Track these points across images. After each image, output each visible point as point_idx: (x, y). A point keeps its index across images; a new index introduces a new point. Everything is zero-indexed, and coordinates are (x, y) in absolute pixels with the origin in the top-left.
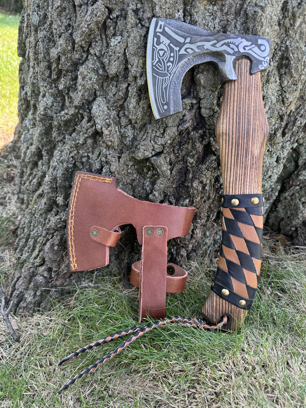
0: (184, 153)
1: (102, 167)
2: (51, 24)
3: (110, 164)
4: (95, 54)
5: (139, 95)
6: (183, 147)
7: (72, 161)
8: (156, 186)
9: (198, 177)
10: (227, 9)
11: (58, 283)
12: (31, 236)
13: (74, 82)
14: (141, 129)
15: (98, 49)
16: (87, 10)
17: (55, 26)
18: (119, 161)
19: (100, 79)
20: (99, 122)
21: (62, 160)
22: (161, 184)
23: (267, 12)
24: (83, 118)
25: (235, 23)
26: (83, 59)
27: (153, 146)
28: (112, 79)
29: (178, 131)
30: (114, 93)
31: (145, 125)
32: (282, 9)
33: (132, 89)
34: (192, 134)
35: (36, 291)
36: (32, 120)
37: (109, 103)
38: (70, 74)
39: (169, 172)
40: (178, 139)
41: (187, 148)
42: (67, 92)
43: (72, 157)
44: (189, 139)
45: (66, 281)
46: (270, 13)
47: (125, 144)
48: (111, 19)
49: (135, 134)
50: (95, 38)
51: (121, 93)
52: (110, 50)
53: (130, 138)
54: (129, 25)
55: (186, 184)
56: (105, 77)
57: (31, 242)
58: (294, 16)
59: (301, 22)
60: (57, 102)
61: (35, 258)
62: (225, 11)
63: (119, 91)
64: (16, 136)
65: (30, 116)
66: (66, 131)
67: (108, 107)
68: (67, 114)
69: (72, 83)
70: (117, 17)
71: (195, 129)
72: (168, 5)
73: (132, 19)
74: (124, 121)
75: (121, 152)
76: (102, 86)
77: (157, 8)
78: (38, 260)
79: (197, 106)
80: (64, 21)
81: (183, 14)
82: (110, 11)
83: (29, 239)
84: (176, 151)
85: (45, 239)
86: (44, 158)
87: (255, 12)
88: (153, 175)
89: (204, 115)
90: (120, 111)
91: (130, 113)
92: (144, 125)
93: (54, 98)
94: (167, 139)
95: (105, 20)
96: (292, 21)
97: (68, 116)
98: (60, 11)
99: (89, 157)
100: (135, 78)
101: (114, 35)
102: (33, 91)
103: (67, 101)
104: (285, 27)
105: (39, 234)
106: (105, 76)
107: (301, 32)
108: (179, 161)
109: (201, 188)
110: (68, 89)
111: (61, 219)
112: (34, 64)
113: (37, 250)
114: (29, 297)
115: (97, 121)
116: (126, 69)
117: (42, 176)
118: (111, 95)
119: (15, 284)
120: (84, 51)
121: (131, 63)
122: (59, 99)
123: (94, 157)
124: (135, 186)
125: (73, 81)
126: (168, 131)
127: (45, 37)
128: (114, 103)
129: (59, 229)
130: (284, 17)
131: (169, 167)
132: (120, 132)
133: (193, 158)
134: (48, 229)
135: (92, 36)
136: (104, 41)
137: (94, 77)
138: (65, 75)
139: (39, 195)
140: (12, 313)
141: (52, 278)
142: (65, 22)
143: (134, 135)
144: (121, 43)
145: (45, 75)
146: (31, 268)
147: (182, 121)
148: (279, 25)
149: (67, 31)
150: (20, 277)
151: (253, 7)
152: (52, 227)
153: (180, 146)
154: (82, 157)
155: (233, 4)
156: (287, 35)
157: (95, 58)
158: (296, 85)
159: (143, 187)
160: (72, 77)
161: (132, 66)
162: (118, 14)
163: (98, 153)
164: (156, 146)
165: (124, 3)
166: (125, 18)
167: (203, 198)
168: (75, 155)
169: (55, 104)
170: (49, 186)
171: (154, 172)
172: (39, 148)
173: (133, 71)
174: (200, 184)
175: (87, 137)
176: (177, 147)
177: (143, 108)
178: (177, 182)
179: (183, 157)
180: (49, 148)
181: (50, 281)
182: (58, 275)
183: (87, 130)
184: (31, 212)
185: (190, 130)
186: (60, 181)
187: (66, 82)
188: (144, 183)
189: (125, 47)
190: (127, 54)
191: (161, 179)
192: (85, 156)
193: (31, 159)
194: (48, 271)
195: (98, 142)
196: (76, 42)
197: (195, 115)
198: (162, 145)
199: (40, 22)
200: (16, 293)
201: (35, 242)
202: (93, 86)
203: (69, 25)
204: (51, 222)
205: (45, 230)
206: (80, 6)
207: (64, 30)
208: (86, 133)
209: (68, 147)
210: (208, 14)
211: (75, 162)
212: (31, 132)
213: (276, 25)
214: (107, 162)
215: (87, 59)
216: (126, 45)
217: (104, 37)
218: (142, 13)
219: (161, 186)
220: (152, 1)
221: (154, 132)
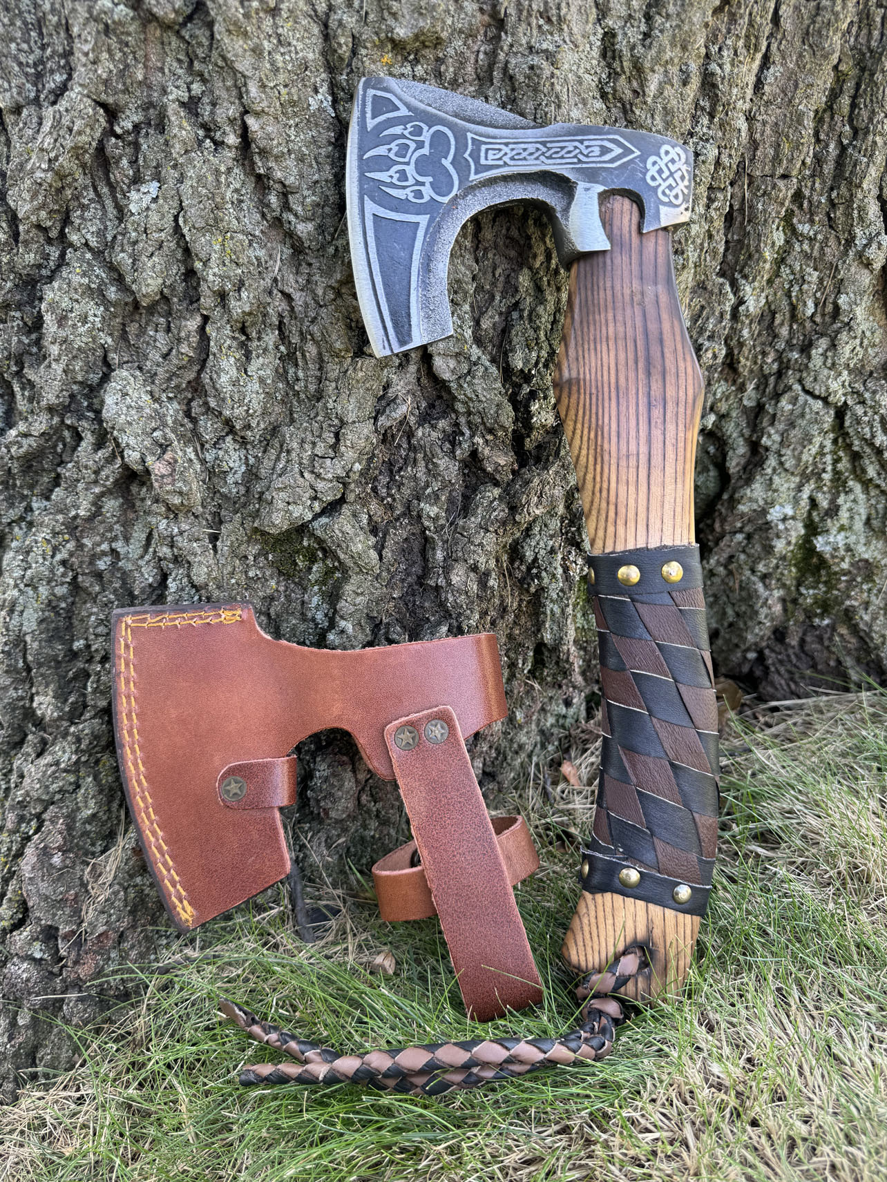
0: (406, 491)
1: (165, 577)
3: (189, 562)
4: (86, 244)
5: (243, 345)
6: (402, 477)
7: (64, 575)
8: (342, 604)
9: (460, 554)
10: (451, 69)
11: (84, 971)
13: (34, 336)
14: (265, 444)
15: (94, 229)
16: (41, 119)
18: (215, 548)
19: (114, 316)
20: (132, 441)
21: (32, 579)
22: (358, 594)
23: (566, 66)
24: (79, 438)
26: (52, 263)
27: (312, 487)
28: (151, 309)
29: (376, 431)
30: (165, 350)
31: (274, 428)
32: (604, 55)
33: (218, 329)
34: (420, 433)
35: (16, 1013)
37: (153, 383)
38: (18, 314)
39: (373, 554)
40: (382, 455)
41: (415, 478)
42: (14, 369)
43: (64, 563)
44: (412, 448)
45: (109, 958)
46: (574, 68)
47: (224, 496)
48: (117, 137)
49: (252, 461)
50: (76, 198)
51: (184, 348)
52: (129, 226)
53: (238, 476)
54: (177, 146)
55: (432, 583)
56: (130, 308)
58: (638, 68)
59: (660, 83)
62: (449, 75)
63: (179, 340)
66: (31, 487)
67: (151, 393)
68: (26, 435)
69: (26, 341)
70: (137, 127)
71: (426, 418)
72: (282, 77)
73: (181, 127)
74: (208, 428)
75: (218, 521)
76: (124, 335)
77: (253, 89)
78: (6, 910)
81: (330, 98)
82: (112, 113)
84: (383, 492)
85: (17, 837)
87: (532, 68)
88: (329, 573)
89: (446, 376)
90: (190, 401)
91: (223, 400)
92: (274, 430)
94: (351, 459)
95: (101, 142)
96: (635, 84)
97: (31, 441)
99: (118, 553)
100: (222, 296)
101: (137, 180)
103: (19, 397)
104: (620, 100)
106: (126, 304)
107: (664, 108)
108: (397, 519)
109: (475, 587)
110: (18, 359)
111: (57, 763)
115: (124, 440)
116: (190, 274)
118: (155, 356)
120: (49, 241)
121: (203, 255)
123: (134, 549)
124: (278, 616)
125: (29, 332)
126: (349, 436)
128: (169, 379)
129: (58, 797)
130: (614, 75)
131: (372, 540)
132: (203, 462)
133: (435, 503)
134: (22, 805)
135: (68, 192)
136: (109, 203)
137: (95, 312)
141: (61, 959)
143: (247, 464)
144: (161, 201)
147: (384, 401)
148: (602, 97)
151: (523, 55)
152: (34, 794)
153: (392, 475)
154: (94, 557)
155: (468, 54)
156: (631, 122)
157: (88, 256)
158: (683, 253)
159: (303, 614)
160: (25, 323)
161: (205, 264)
162: (136, 118)
163: (144, 536)
164: (320, 485)
165: (150, 87)
166: (161, 127)
167: (486, 613)
168: (71, 554)
170: (4, 667)
171: (329, 562)
173: (211, 278)
174: (472, 575)
175: (103, 494)
176: (384, 480)
177: (262, 381)
178: (403, 581)
179: (408, 507)
181: (56, 969)
182: (79, 944)
183: (97, 472)
185: (412, 423)
186: (35, 645)
187: (9, 341)
188: (303, 603)
189: (174, 212)
190: (185, 231)
191: (355, 579)
192: (104, 553)
194: (43, 941)
195: (138, 503)
196: (20, 215)
197: (419, 380)
198: (338, 479)
202: (94, 339)
204: (27, 781)
205: (12, 808)
206: (17, 110)
208: (96, 482)
209: (43, 534)
211: (75, 578)
213: (594, 98)
214: (176, 560)
215: (62, 262)
216: (176, 204)
217: (105, 190)
218: (208, 108)
219: (359, 599)
220: (234, 71)
221: (306, 446)
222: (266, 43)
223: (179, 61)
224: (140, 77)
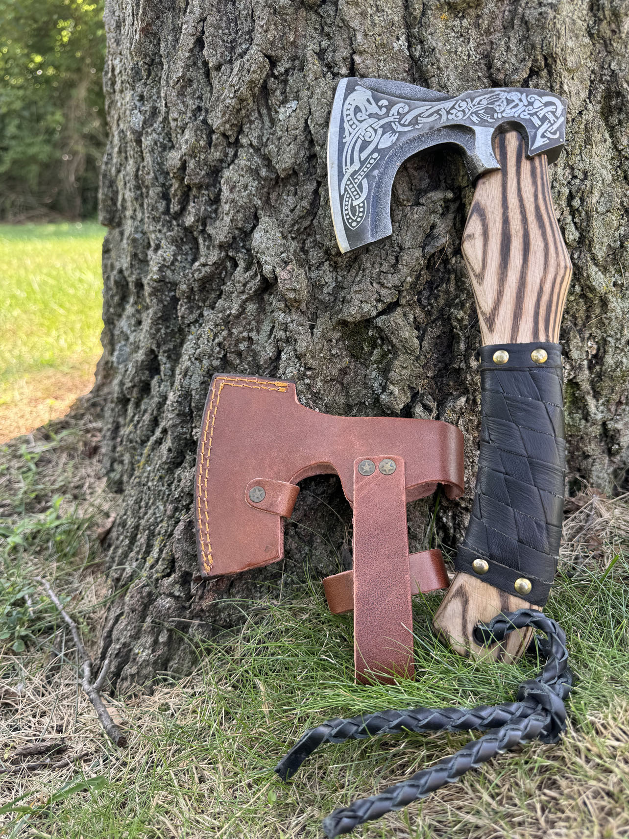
0: (442, 302)
1: (279, 352)
2: (166, 119)
3: (295, 340)
4: (251, 145)
6: (439, 291)
7: (219, 353)
8: (392, 373)
10: (486, 22)
11: (205, 604)
12: (141, 528)
13: (214, 207)
14: (349, 267)
15: (256, 134)
16: (232, 69)
17: (174, 115)
18: (312, 333)
19: (263, 187)
20: (268, 259)
21: (199, 355)
22: (404, 368)
23: (565, 13)
24: (235, 265)
25: (506, 43)
26: (229, 159)
27: (377, 292)
28: (286, 181)
29: (424, 256)
30: (292, 207)
31: (356, 257)
32: (591, 9)
33: (326, 190)
34: (453, 261)
35: (158, 635)
36: (133, 315)
37: (283, 227)
38: (206, 192)
39: (416, 341)
40: (425, 277)
41: (447, 292)
42: (201, 228)
43: (219, 344)
44: (448, 272)
46: (570, 15)
47: (321, 302)
48: (276, 77)
49: (340, 279)
50: (248, 116)
51: (305, 204)
52: (278, 128)
53: (330, 289)
54: (311, 75)
55: (456, 366)
56: (273, 182)
57: (142, 539)
60: (182, 254)
61: (152, 567)
62: (485, 24)
63: (302, 199)
64: (99, 378)
65: (129, 309)
66: (204, 301)
67: (282, 232)
68: (204, 265)
69: (209, 210)
70: (287, 71)
71: (457, 251)
72: (378, 29)
73: (314, 64)
74: (315, 256)
75: (315, 317)
76: (267, 201)
77: (360, 38)
78: (160, 566)
79: (457, 205)
80: (191, 102)
81: (406, 44)
83: (136, 535)
84: (425, 302)
85: (172, 522)
86: (162, 368)
87: (541, 14)
88: (384, 355)
90: (305, 240)
91: (326, 235)
93: (177, 246)
94: (405, 274)
95: (265, 82)
96: (613, 26)
97: (207, 269)
98: (182, 87)
99: (252, 339)
101: (284, 102)
102: (135, 256)
103: (201, 246)
104: (603, 38)
105: (159, 520)
106: (271, 179)
108: (433, 322)
110: (203, 221)
112: (135, 211)
113: (156, 549)
114: (142, 652)
115: (263, 259)
116: (312, 156)
117: (159, 403)
118: (285, 210)
119: (110, 632)
120: (229, 145)
121: (320, 142)
122: (187, 247)
123: (263, 336)
124: (348, 384)
125: (212, 205)
126: (405, 258)
127: (156, 143)
128: (293, 225)
130: (598, 21)
131: (416, 333)
132: (309, 279)
133: (462, 309)
134: (178, 500)
135: (243, 112)
136: (266, 119)
137: (253, 185)
138: (195, 197)
139: (156, 442)
140: (106, 695)
141: (192, 597)
142: (192, 104)
143: (336, 281)
144: (298, 110)
145: (158, 210)
146: (144, 586)
147: (430, 236)
148: (589, 36)
149: (196, 119)
150: (122, 614)
151: (535, 8)
153: (431, 289)
154: (238, 341)
155: (498, 12)
156: (610, 52)
157: (251, 150)
159: (365, 383)
160: (210, 199)
162: (287, 66)
163: (269, 328)
164: (384, 292)
165: (297, 47)
166: (302, 68)
168: (225, 339)
169: (179, 258)
170: (176, 412)
171: (385, 347)
172: (152, 351)
175: (247, 300)
176: (426, 293)
179: (441, 311)
180: (172, 347)
181: (187, 605)
182: (204, 586)
183: (245, 285)
184: (139, 483)
185: (448, 253)
186: (197, 397)
187: (199, 210)
188: (366, 376)
189: (306, 116)
190: (311, 127)
191: (402, 357)
192: (244, 339)
193: (137, 379)
194: (182, 585)
196: (214, 129)
197: (455, 224)
198: (396, 287)
199: (144, 122)
200: (115, 647)
201: (152, 535)
202: (251, 200)
203: (199, 109)
204: (183, 481)
205: (172, 502)
206: (218, 68)
207: (190, 118)
208: (243, 292)
209: (209, 326)
210: (453, 34)
211: (225, 356)
212: (132, 339)
213: (584, 35)
214: (288, 341)
215: (236, 155)
216: (307, 112)
217: (264, 111)
218: (331, 54)
219: (404, 372)
220: (348, 27)
221: (376, 266)
222: (369, 10)
223: (316, 29)
224: (292, 39)
